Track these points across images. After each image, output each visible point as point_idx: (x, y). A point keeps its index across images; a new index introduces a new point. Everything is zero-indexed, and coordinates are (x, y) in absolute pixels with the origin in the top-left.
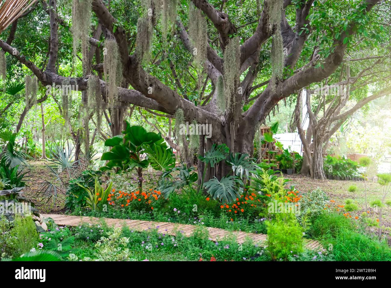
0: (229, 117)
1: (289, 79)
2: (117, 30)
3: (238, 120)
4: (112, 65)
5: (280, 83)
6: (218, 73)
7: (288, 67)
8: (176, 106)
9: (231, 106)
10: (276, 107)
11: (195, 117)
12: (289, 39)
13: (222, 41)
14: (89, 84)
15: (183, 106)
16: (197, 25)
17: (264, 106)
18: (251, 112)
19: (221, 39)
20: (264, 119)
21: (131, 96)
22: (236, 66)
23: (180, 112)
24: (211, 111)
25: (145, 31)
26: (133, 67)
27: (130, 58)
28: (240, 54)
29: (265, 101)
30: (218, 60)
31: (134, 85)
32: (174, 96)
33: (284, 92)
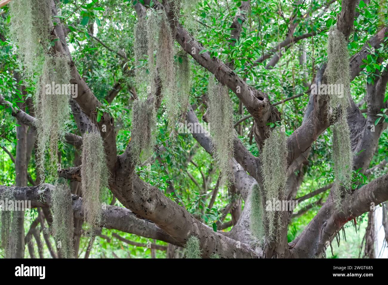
0: (270, 249)
1: (361, 189)
2: (102, 118)
3: (284, 253)
4: (94, 171)
5: (347, 195)
6: (248, 179)
7: (359, 170)
8: (188, 231)
9: (275, 231)
10: (341, 232)
11: (216, 250)
12: (357, 127)
13: (258, 133)
14: (54, 199)
15: (198, 232)
16: (222, 110)
17: (322, 232)
18: (302, 241)
19: (257, 129)
20: (324, 252)
21: (112, 217)
22: (281, 171)
23: (194, 241)
24: (239, 239)
25: (145, 119)
26: (123, 172)
27: (119, 159)
28: (287, 153)
29: (324, 222)
30: (251, 161)
31: (124, 200)
32: (184, 216)
33: (354, 209)
